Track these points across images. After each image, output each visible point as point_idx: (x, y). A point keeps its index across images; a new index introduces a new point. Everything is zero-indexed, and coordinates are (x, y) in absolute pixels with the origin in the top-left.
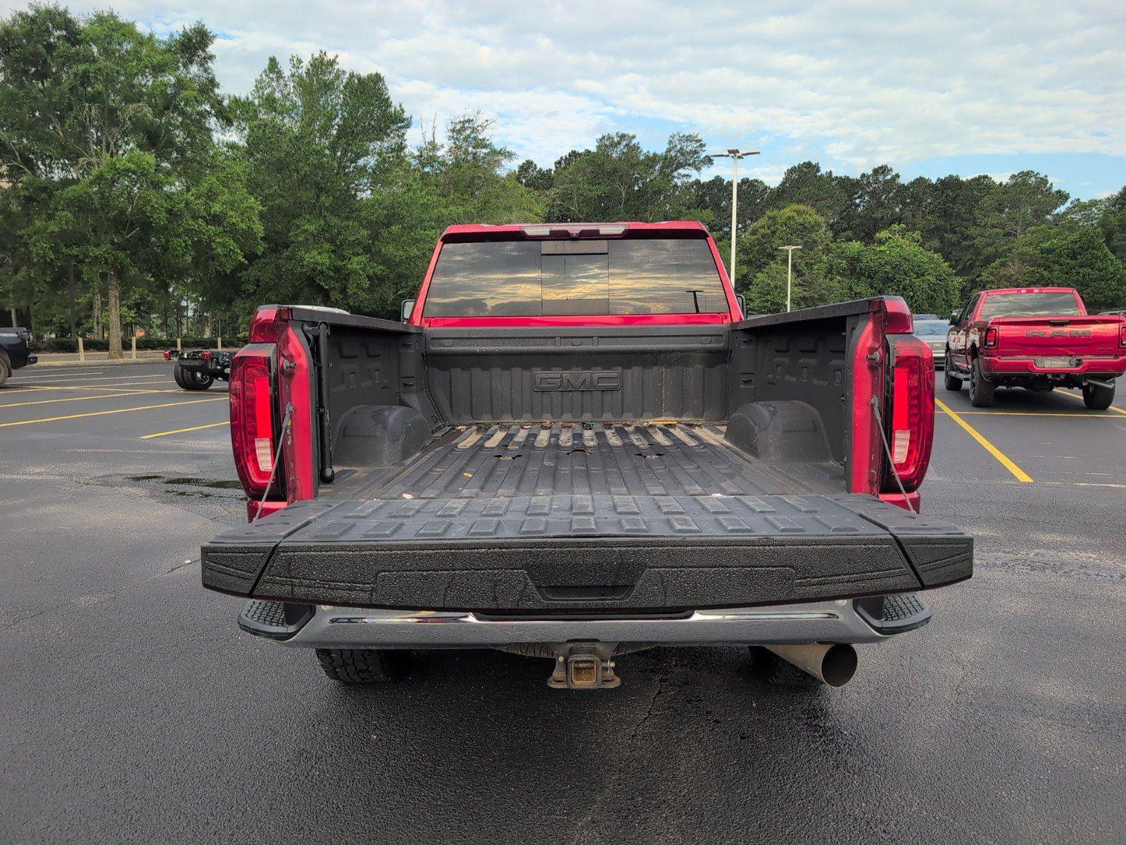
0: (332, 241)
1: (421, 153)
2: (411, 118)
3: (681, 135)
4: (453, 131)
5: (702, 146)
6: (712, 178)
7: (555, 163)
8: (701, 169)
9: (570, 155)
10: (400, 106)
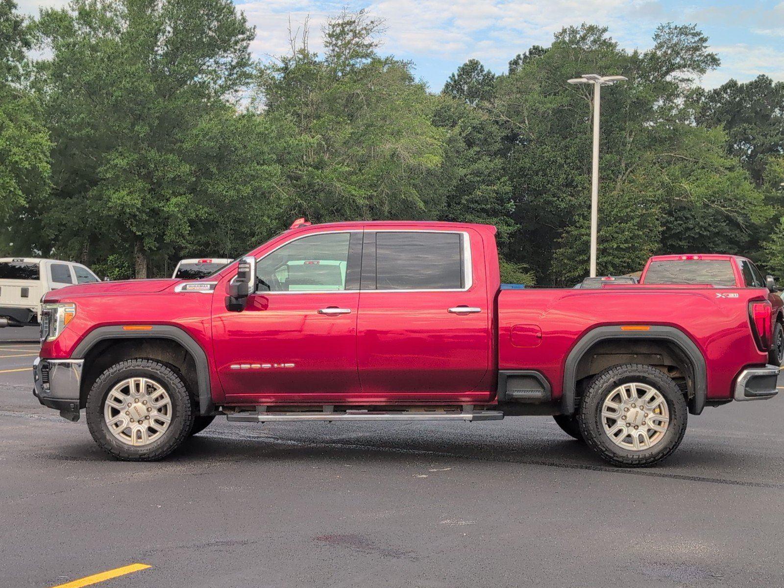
0: (148, 177)
1: (286, 64)
2: (254, 28)
3: (673, 26)
4: (331, 36)
5: (703, 40)
6: (754, 79)
7: (510, 64)
8: (705, 72)
9: (531, 53)
10: (242, 14)
